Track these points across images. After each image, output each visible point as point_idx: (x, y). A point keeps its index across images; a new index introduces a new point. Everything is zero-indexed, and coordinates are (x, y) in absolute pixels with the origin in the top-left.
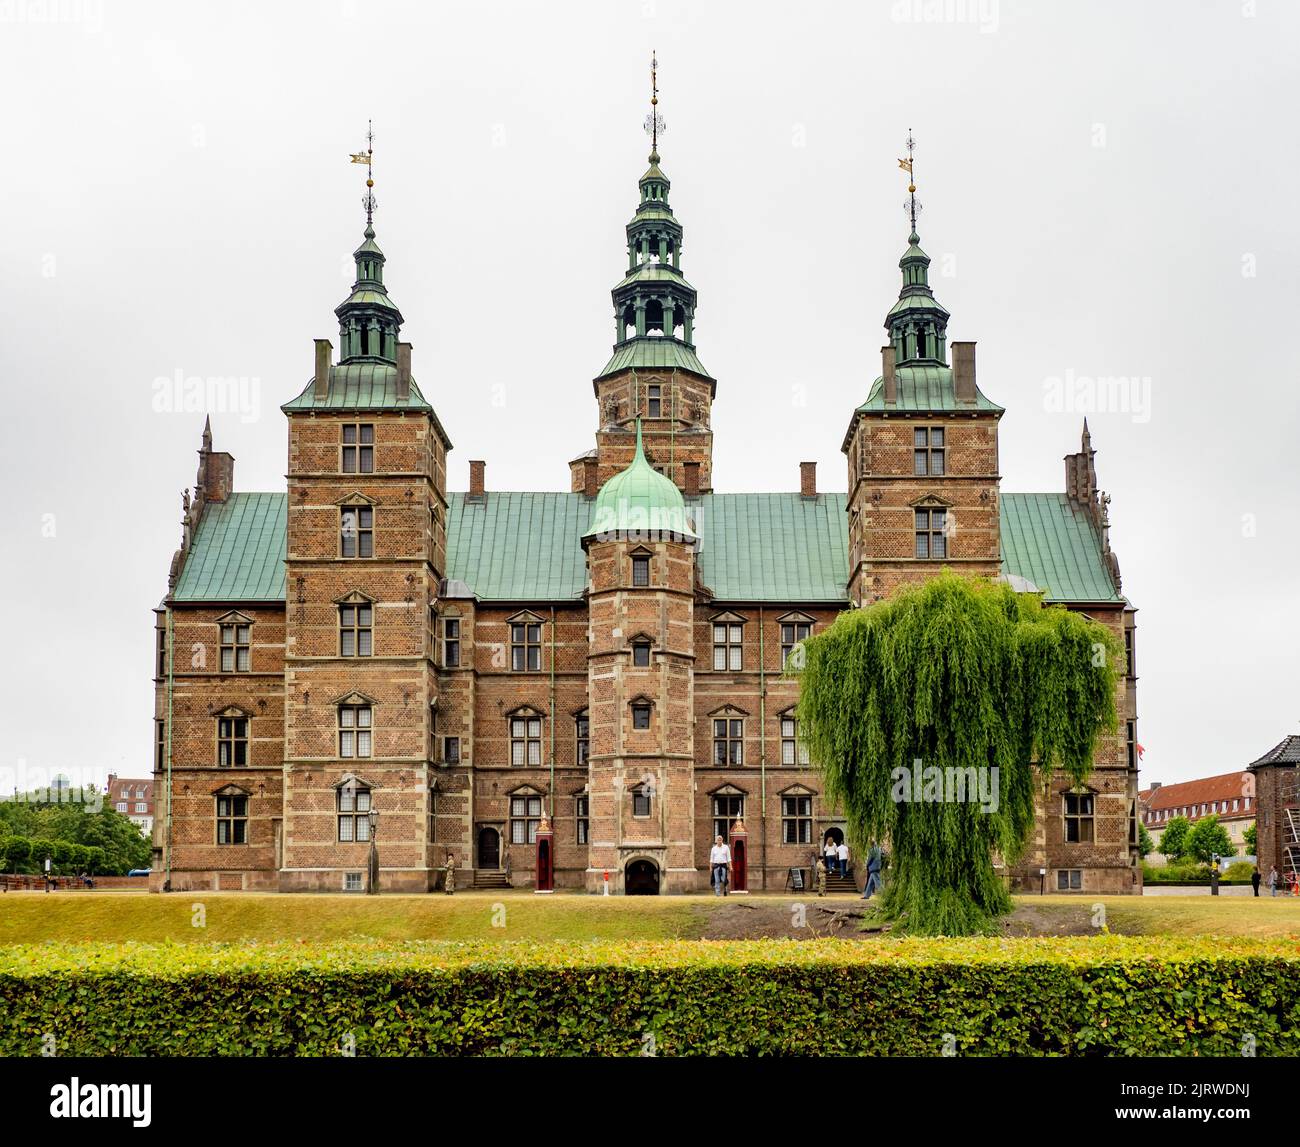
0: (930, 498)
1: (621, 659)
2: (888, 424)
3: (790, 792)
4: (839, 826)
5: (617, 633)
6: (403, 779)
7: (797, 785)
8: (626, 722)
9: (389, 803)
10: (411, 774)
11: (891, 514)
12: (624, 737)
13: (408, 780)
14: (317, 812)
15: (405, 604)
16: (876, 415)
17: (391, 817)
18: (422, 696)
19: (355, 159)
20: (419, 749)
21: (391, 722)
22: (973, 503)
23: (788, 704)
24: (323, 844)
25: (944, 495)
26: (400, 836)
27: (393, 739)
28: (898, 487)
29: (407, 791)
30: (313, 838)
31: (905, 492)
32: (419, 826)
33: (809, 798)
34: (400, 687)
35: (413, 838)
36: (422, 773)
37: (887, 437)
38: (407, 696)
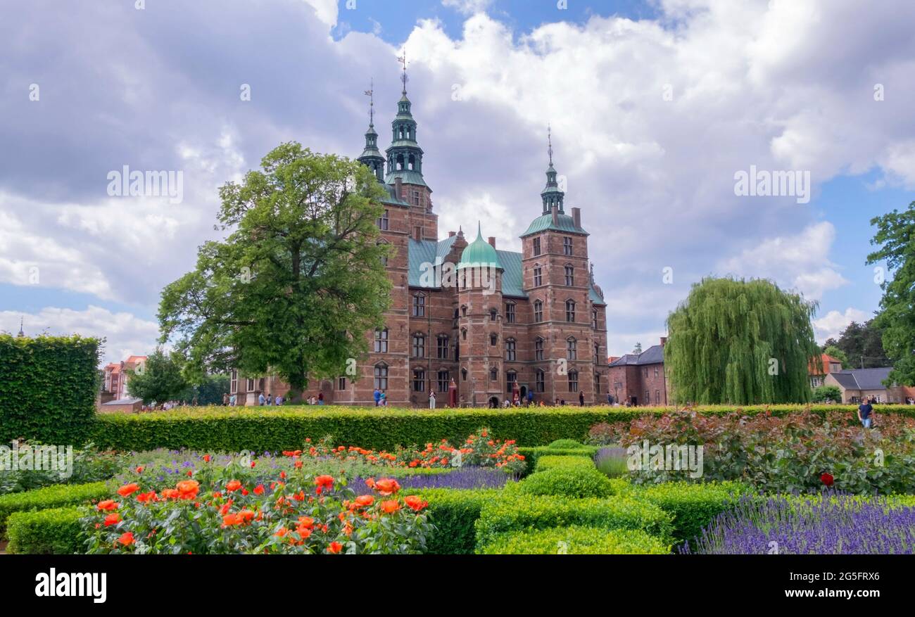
0: (569, 264)
1: (487, 317)
2: (556, 234)
3: (509, 371)
4: (525, 386)
5: (485, 307)
6: (400, 362)
7: (512, 369)
8: (489, 343)
9: (395, 373)
10: (404, 361)
11: (558, 268)
12: (488, 349)
13: (402, 363)
14: (366, 376)
15: (400, 288)
16: (553, 231)
17: (396, 379)
18: (407, 327)
19: (366, 93)
20: (406, 350)
21: (395, 338)
22: (581, 267)
23: (508, 336)
24: (369, 390)
25: (573, 263)
26: (399, 387)
27: (397, 345)
28: (560, 258)
29: (402, 368)
30: (365, 387)
31: (561, 260)
32: (407, 383)
33: (515, 374)
34: (399, 323)
35: (404, 388)
36: (407, 360)
37: (556, 239)
38: (401, 327)
